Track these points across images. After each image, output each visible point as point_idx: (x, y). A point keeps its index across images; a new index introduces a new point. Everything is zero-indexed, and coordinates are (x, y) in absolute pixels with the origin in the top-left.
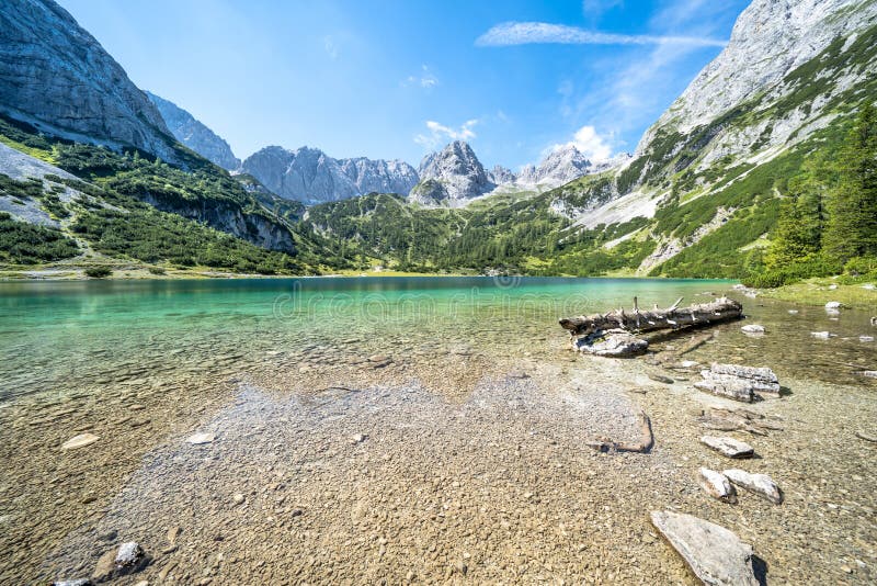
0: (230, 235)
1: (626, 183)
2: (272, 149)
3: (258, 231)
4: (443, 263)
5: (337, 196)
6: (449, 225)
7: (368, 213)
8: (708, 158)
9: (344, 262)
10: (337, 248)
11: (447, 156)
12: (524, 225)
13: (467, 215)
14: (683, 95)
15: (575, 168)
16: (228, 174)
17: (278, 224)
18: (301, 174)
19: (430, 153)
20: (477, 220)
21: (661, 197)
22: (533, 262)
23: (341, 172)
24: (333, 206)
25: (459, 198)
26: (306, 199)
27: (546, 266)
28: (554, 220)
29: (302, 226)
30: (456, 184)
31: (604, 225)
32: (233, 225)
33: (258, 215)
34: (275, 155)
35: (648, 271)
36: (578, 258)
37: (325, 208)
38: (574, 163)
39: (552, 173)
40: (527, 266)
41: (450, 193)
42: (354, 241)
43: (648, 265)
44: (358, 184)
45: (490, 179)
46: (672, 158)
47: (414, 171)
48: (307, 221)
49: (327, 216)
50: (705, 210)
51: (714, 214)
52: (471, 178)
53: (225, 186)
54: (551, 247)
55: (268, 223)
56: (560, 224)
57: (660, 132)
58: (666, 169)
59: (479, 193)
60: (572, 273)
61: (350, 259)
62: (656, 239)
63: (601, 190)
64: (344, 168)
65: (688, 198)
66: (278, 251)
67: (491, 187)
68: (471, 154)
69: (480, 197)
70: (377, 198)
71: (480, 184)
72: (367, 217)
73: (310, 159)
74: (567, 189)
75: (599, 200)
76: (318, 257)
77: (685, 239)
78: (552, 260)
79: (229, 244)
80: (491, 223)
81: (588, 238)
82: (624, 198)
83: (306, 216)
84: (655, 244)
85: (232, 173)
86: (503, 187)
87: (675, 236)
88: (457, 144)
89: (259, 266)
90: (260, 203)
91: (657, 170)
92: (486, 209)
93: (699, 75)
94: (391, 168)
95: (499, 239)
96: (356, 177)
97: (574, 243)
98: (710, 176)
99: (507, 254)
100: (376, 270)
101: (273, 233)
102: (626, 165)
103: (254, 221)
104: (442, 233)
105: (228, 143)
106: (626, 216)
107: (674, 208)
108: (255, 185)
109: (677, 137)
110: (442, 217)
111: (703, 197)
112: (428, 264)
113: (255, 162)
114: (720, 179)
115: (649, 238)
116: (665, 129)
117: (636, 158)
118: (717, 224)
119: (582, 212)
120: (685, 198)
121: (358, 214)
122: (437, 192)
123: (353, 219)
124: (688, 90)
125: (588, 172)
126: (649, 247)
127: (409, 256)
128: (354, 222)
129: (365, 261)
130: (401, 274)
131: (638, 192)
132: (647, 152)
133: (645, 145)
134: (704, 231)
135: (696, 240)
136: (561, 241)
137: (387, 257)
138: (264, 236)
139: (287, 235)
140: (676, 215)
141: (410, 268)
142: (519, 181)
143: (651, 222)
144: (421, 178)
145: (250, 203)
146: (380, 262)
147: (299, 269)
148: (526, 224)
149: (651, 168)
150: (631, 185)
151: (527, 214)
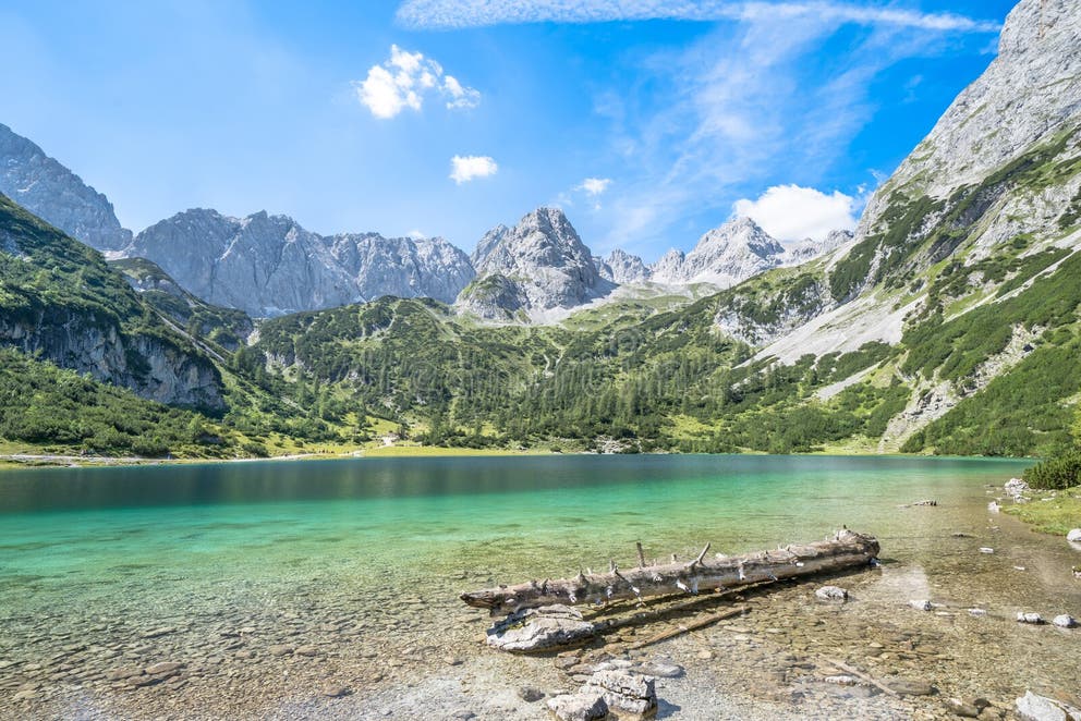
0: (86, 377)
1: (846, 282)
2: (198, 214)
3: (149, 368)
4: (514, 429)
5: (318, 302)
6: (529, 356)
7: (375, 334)
8: (986, 241)
9: (322, 428)
10: (310, 399)
11: (526, 234)
12: (668, 357)
13: (563, 337)
14: (930, 137)
15: (754, 256)
16: (99, 257)
17: (193, 356)
18: (251, 259)
19: (495, 228)
20: (582, 347)
21: (911, 306)
22: (685, 426)
23: (327, 260)
24: (309, 320)
25: (548, 307)
26: (257, 307)
27: (712, 434)
28: (722, 347)
29: (242, 359)
30: (541, 282)
31: (812, 357)
32: (97, 356)
33: (154, 338)
34: (203, 224)
35: (901, 441)
36: (769, 417)
37: (293, 324)
38: (753, 248)
39: (717, 263)
40: (676, 434)
41: (532, 299)
42: (344, 387)
43: (900, 430)
44: (361, 279)
45: (603, 274)
46: (923, 240)
47: (466, 259)
48: (255, 347)
49: (295, 338)
50: (990, 331)
51: (1007, 338)
52: (570, 273)
53: (92, 282)
54: (718, 397)
55: (170, 352)
56: (733, 354)
57: (896, 196)
58: (915, 257)
59: (584, 299)
60: (760, 446)
61: (336, 421)
62: (908, 382)
63: (802, 295)
64: (334, 252)
65: (957, 310)
66: (186, 407)
67: (606, 288)
68: (568, 230)
69: (586, 306)
70: (394, 307)
71: (586, 282)
72: (375, 341)
73: (270, 234)
74: (742, 292)
75: (801, 312)
76: (268, 419)
77: (960, 383)
78: (722, 422)
79: (80, 396)
80: (607, 352)
81: (785, 381)
82: (842, 309)
83: (253, 339)
84: (907, 392)
85: (110, 255)
86: (627, 286)
87: (943, 376)
88: (543, 215)
89: (139, 441)
90: (161, 314)
91: (898, 260)
92: (599, 328)
93: (954, 105)
94: (423, 252)
95: (623, 383)
96: (357, 266)
97: (759, 390)
98: (993, 270)
99: (637, 412)
100: (386, 445)
101: (181, 373)
102: (844, 251)
103: (143, 348)
104: (514, 370)
105: (109, 201)
106: (849, 340)
107: (936, 327)
108: (156, 280)
109: (926, 205)
110: (517, 341)
111: (983, 308)
112: (489, 430)
113: (160, 237)
114: (1010, 276)
115: (896, 382)
116: (905, 191)
117: (859, 240)
118: (1014, 355)
119: (771, 332)
120: (954, 308)
121: (355, 335)
122: (508, 296)
123: (346, 344)
124: (938, 128)
125: (779, 262)
126: (896, 398)
127: (452, 415)
128: (348, 351)
129: (363, 425)
130: (434, 451)
131: (868, 297)
132: (877, 230)
133: (873, 218)
134: (994, 368)
135: (982, 384)
136: (736, 386)
137: (408, 418)
138: (159, 378)
139: (209, 376)
140: (939, 340)
141: (453, 438)
142: (657, 278)
143: (898, 351)
144: (478, 270)
145: (139, 313)
146: (394, 427)
147: (224, 445)
148: (672, 353)
149: (888, 257)
150: (855, 286)
151: (673, 336)
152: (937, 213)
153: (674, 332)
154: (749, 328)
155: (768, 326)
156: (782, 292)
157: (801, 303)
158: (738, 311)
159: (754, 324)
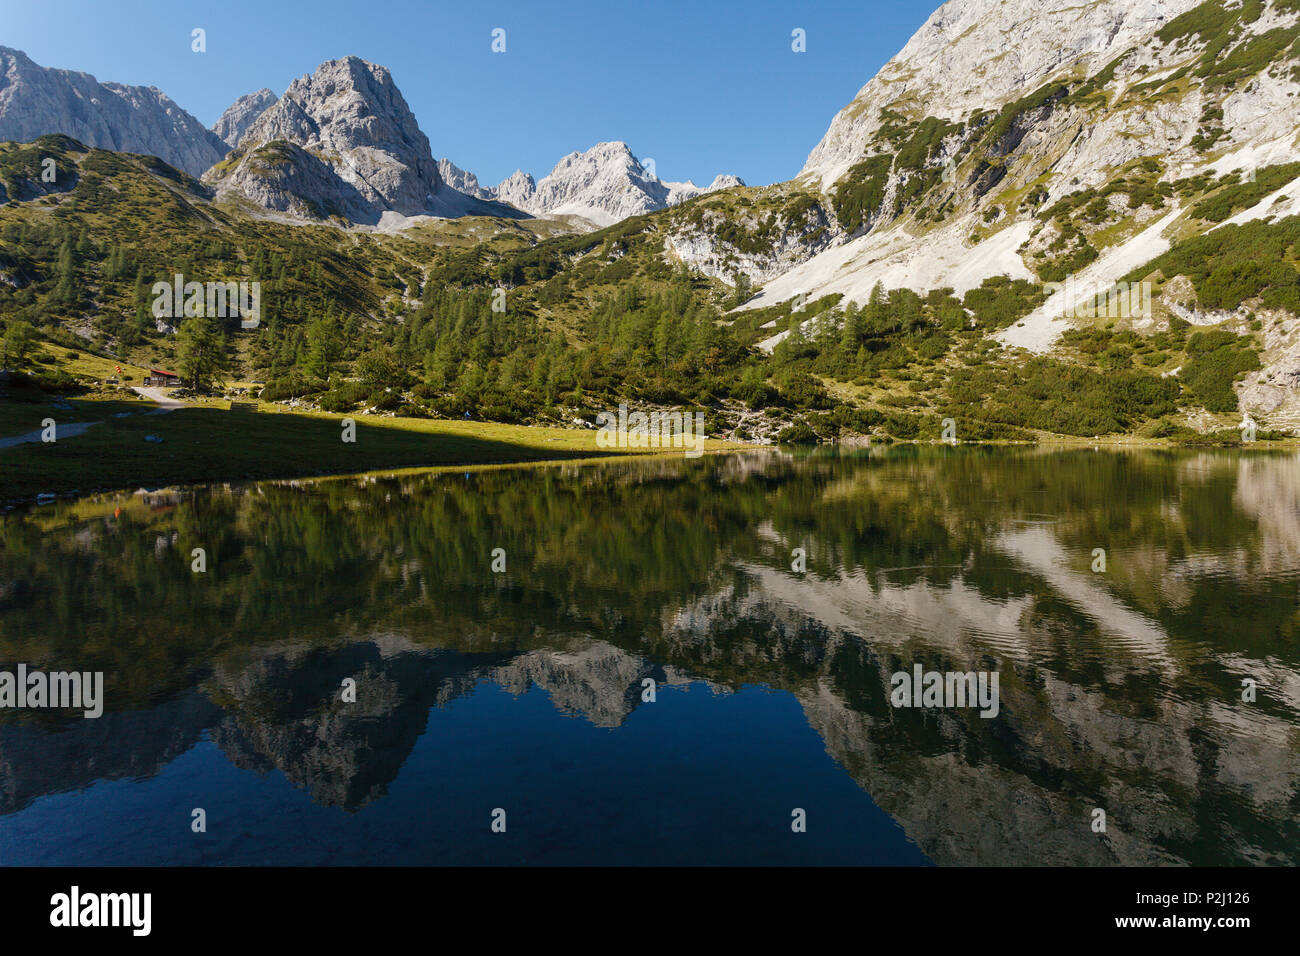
1: (856, 208)
28: (692, 282)
39: (587, 194)
58: (947, 186)
63: (802, 219)
82: (861, 242)
91: (923, 187)
92: (472, 245)
102: (839, 171)
109: (938, 130)
132: (878, 149)
148: (610, 287)
149: (905, 183)
150: (868, 216)
151: (601, 264)
152: (956, 137)
153: (603, 258)
154: (730, 258)
155: (758, 257)
156: (774, 212)
157: (802, 230)
158: (711, 232)
159: (737, 253)
